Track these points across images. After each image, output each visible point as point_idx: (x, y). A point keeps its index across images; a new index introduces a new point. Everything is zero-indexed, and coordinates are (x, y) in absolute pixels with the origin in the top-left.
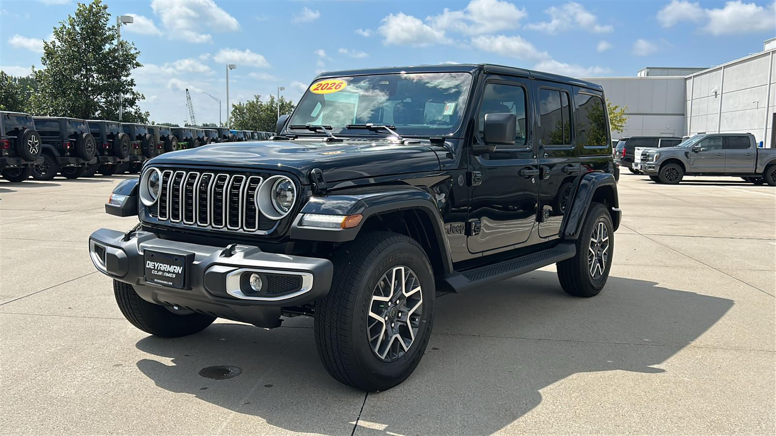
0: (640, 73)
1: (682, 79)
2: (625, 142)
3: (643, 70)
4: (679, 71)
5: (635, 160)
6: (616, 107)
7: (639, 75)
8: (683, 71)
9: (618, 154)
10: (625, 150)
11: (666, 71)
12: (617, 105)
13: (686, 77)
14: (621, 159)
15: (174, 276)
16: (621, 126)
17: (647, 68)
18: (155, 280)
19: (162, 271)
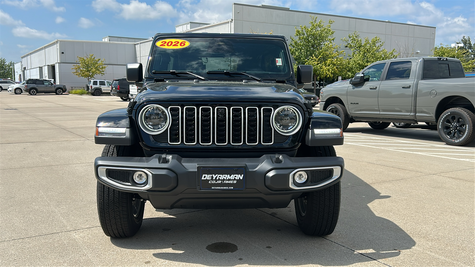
0: (104, 39)
1: (133, 44)
2: (117, 81)
3: (106, 37)
4: (127, 39)
5: (130, 92)
6: (99, 59)
7: (103, 40)
8: (130, 40)
9: (114, 89)
10: (119, 87)
11: (119, 39)
12: (100, 59)
13: (135, 43)
14: (117, 92)
15: (235, 182)
16: (103, 71)
17: (109, 36)
18: (212, 188)
19: (221, 180)
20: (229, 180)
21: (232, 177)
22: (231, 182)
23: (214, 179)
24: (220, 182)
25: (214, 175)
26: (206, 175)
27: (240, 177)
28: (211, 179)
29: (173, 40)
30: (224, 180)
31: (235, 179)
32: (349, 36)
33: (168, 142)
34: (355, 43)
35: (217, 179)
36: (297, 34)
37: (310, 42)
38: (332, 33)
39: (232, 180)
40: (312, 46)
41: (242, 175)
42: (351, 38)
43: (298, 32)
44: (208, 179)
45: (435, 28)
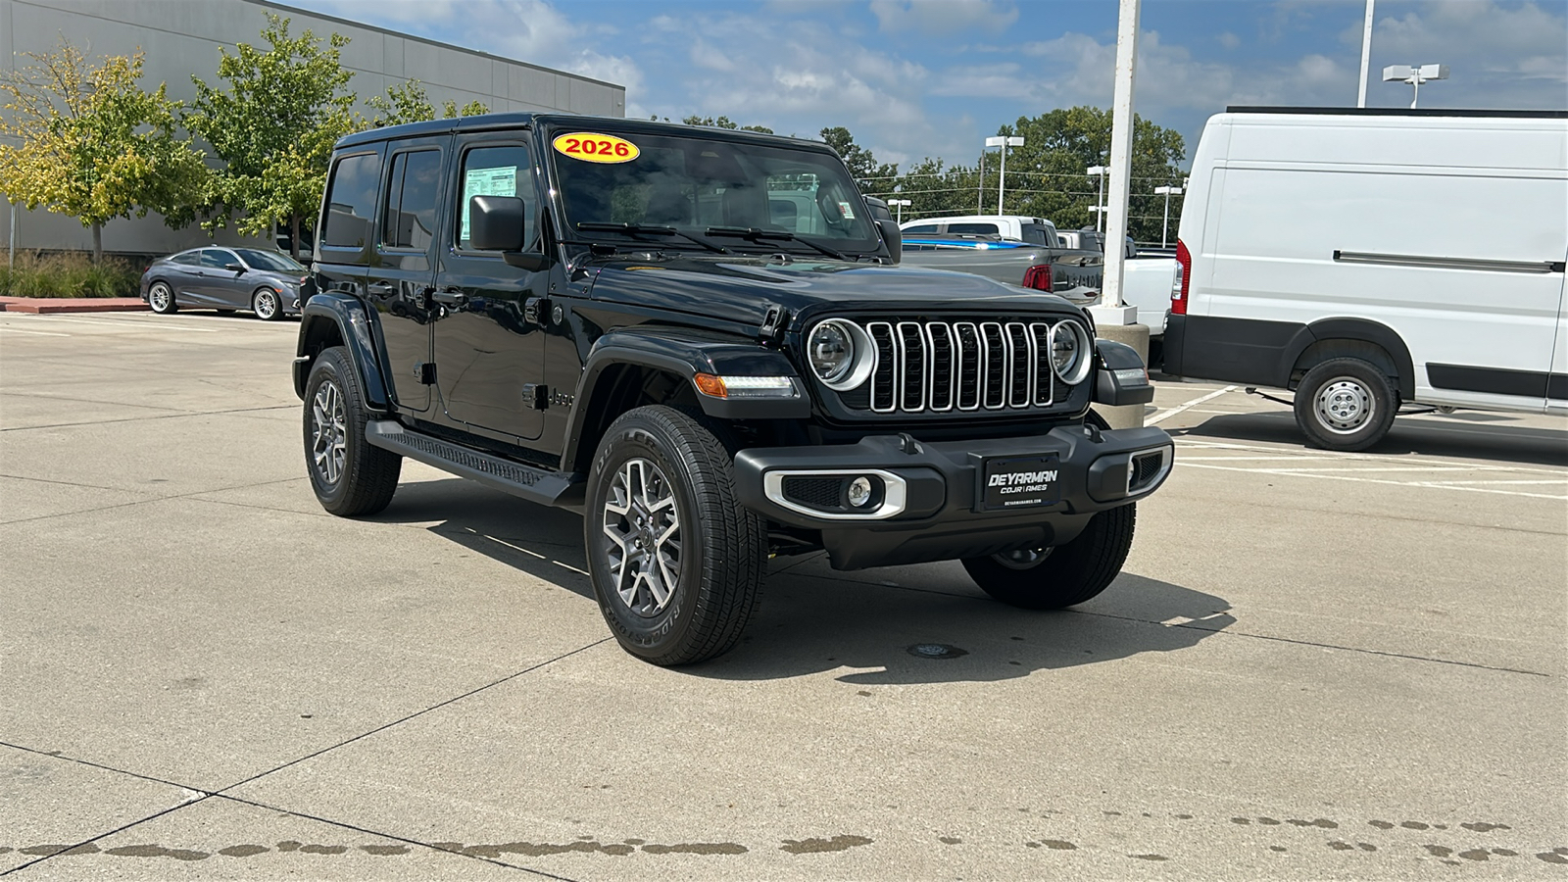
15: (1044, 487)
18: (1007, 504)
19: (1022, 485)
20: (1035, 484)
21: (1040, 477)
22: (1037, 488)
23: (1010, 483)
24: (1018, 489)
25: (1010, 475)
26: (997, 476)
27: (1051, 476)
28: (1004, 484)
29: (597, 138)
30: (1027, 484)
31: (1044, 482)
32: (390, 93)
33: (870, 408)
34: (413, 115)
35: (1016, 483)
36: (226, 72)
37: (272, 100)
38: (347, 78)
39: (1040, 483)
40: (281, 116)
41: (1056, 472)
42: (398, 101)
43: (232, 64)
44: (1000, 484)
45: (624, 89)
